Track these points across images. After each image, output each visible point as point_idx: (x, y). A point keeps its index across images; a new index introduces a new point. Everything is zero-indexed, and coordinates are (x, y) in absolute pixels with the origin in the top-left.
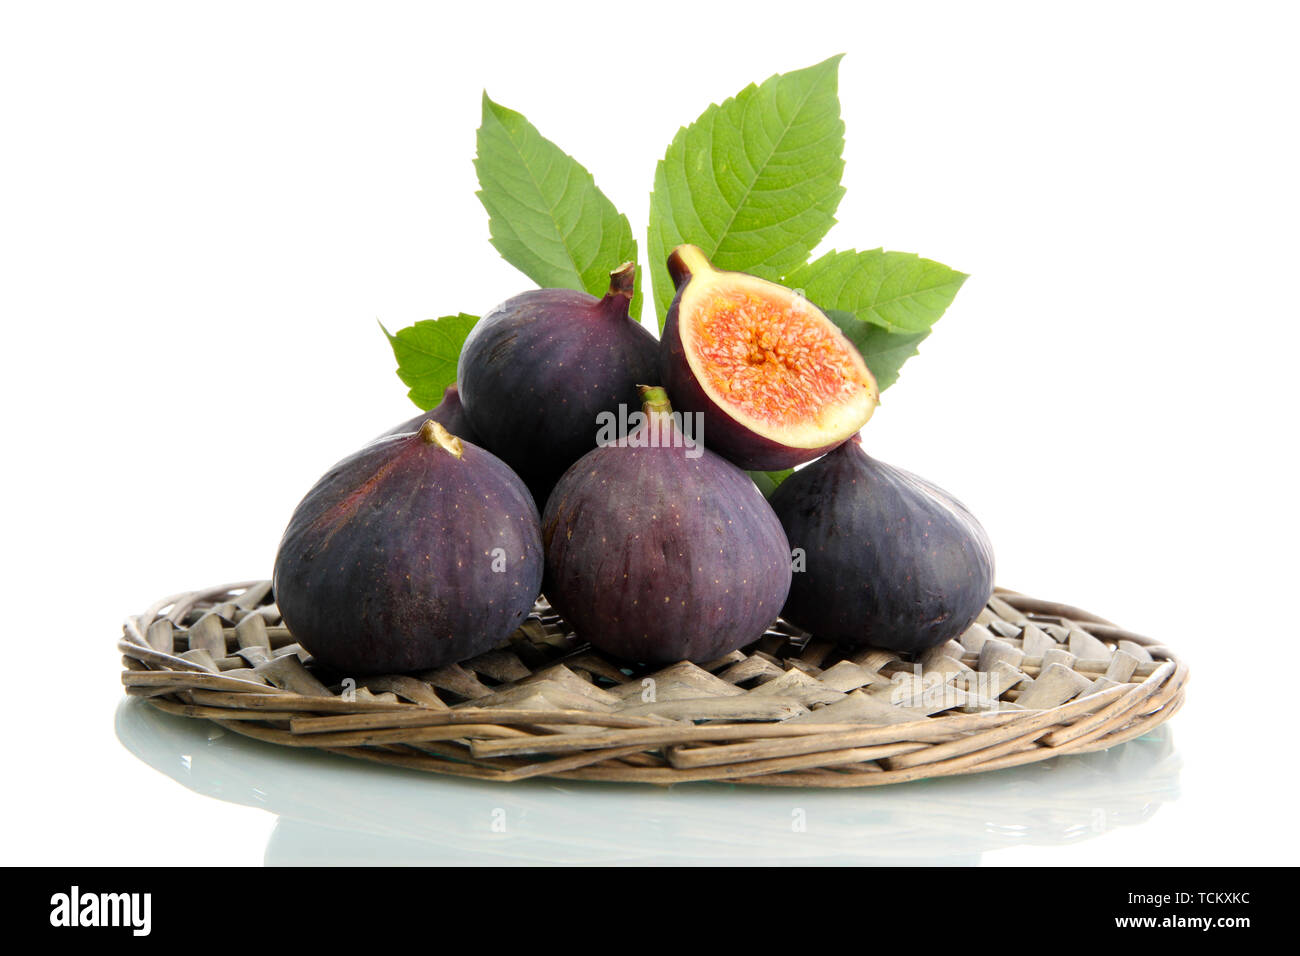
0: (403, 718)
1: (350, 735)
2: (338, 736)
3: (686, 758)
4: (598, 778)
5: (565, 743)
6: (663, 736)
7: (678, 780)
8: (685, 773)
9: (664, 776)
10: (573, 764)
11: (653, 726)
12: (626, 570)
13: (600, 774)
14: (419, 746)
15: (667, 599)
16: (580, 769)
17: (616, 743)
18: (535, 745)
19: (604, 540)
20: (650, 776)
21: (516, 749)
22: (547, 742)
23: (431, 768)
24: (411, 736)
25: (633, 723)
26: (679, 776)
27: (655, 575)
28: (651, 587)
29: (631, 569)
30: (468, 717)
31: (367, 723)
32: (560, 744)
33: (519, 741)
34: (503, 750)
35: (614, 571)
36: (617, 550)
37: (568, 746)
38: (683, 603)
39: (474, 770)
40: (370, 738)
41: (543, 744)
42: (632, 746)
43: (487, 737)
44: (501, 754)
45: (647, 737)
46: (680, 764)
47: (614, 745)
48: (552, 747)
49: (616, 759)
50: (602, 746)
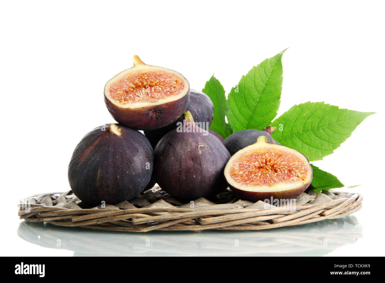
0: (109, 213)
1: (92, 220)
2: (88, 221)
3: (205, 221)
4: (175, 230)
5: (164, 218)
6: (197, 214)
7: (203, 229)
8: (205, 226)
9: (198, 228)
10: (167, 225)
11: (193, 211)
12: (180, 167)
13: (176, 228)
14: (115, 223)
15: (194, 176)
16: (169, 227)
17: (181, 217)
18: (154, 219)
19: (173, 158)
20: (193, 228)
21: (147, 221)
22: (158, 218)
23: (119, 229)
24: (112, 219)
25: (186, 210)
26: (203, 227)
27: (190, 168)
28: (189, 172)
29: (182, 167)
30: (131, 211)
31: (97, 216)
32: (162, 218)
33: (148, 218)
34: (143, 221)
35: (177, 168)
36: (177, 161)
37: (165, 219)
38: (200, 177)
39: (134, 229)
40: (98, 221)
41: (156, 219)
42: (186, 218)
43: (137, 218)
44: (142, 223)
45: (191, 215)
46: (203, 224)
47: (180, 218)
48: (159, 219)
49: (181, 223)
50: (176, 219)
